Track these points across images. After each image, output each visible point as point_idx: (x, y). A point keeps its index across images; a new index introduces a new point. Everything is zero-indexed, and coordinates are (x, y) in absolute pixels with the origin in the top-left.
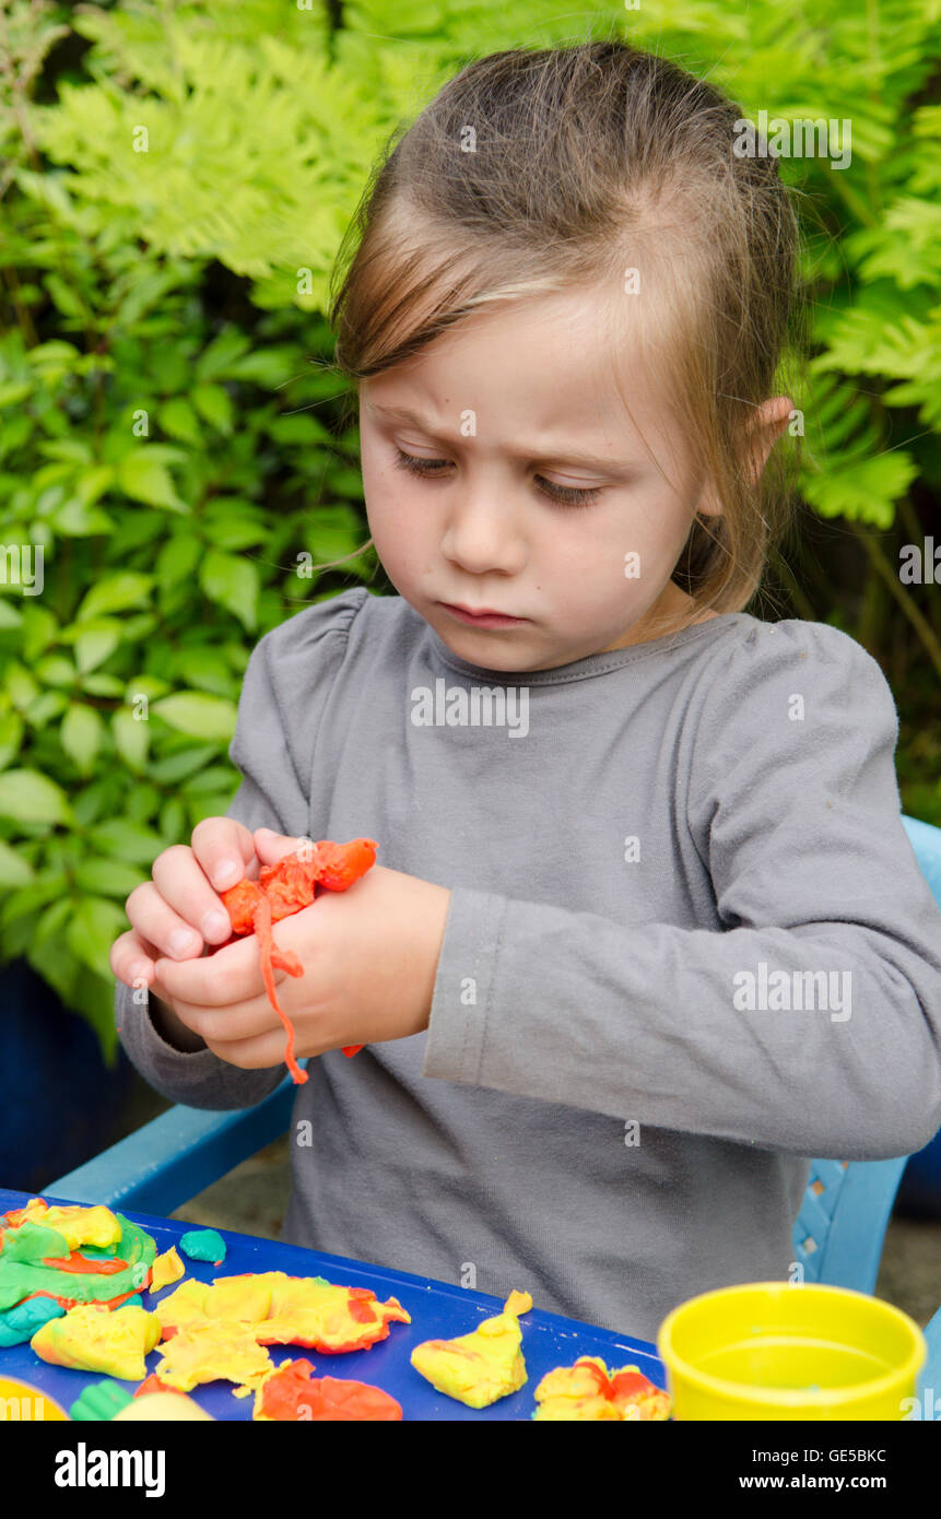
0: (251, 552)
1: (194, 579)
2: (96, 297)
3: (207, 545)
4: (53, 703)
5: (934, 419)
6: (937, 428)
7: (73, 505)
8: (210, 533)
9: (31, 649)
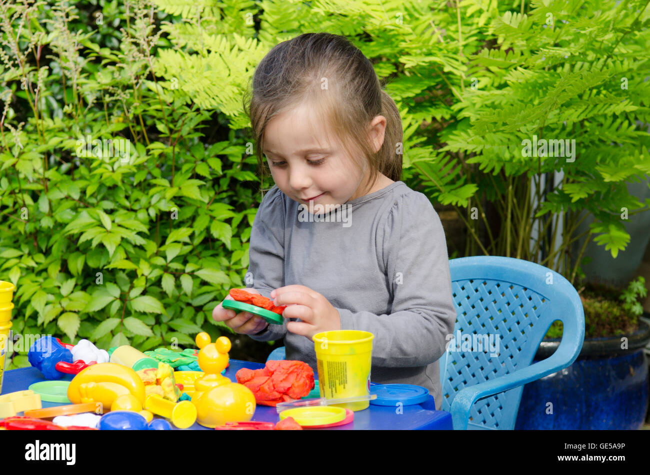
0: (229, 221)
1: (208, 229)
2: (171, 126)
3: (213, 218)
4: (157, 272)
5: (485, 169)
6: (486, 171)
7: (163, 201)
8: (214, 214)
9: (149, 254)
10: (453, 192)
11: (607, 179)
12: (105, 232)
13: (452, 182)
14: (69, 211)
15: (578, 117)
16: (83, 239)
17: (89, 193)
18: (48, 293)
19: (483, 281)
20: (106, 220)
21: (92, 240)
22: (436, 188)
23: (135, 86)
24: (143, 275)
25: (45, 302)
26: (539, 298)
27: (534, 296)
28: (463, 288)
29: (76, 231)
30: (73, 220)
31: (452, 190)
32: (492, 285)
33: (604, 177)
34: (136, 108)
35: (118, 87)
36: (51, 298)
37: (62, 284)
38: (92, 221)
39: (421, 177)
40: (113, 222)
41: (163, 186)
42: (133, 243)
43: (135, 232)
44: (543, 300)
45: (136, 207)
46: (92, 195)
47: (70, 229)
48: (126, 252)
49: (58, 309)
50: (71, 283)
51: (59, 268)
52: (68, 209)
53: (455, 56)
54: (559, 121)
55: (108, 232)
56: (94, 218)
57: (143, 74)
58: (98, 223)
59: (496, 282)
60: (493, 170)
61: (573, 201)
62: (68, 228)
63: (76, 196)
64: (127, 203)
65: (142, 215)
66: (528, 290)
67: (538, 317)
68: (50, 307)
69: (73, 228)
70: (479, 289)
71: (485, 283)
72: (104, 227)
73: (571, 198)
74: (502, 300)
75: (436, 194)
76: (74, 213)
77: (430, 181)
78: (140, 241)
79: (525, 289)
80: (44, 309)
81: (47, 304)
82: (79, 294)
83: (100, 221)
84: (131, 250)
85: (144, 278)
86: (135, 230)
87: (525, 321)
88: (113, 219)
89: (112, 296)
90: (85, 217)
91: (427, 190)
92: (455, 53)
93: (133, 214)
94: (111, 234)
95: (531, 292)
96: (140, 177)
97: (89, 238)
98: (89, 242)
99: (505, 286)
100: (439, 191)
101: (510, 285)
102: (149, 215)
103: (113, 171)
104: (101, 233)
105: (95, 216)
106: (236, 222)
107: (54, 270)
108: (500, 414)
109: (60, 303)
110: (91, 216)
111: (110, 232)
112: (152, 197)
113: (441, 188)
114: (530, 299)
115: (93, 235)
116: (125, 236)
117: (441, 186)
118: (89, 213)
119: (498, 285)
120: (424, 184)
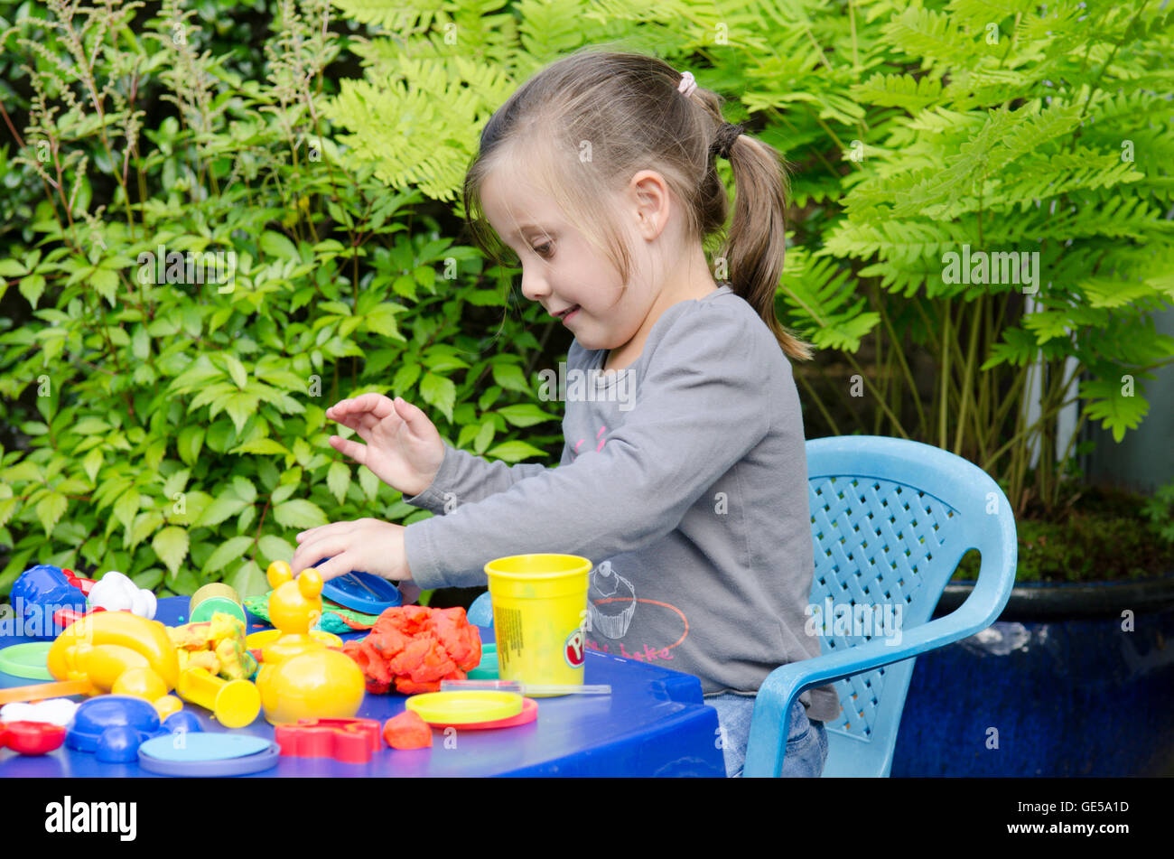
0: (456, 375)
1: (415, 389)
2: (356, 212)
3: (425, 369)
4: (322, 460)
5: (891, 285)
6: (893, 290)
7: (336, 339)
8: (427, 362)
9: (310, 430)
10: (841, 327)
11: (1097, 302)
12: (234, 392)
13: (842, 310)
14: (181, 355)
15: (1041, 194)
16: (195, 404)
17: (214, 325)
18: (142, 494)
19: (852, 479)
20: (239, 371)
21: (210, 405)
22: (812, 320)
23: (292, 145)
24: (296, 464)
25: (136, 510)
26: (944, 510)
27: (936, 506)
28: (819, 492)
29: (186, 391)
30: (184, 371)
31: (839, 323)
32: (866, 486)
33: (1090, 299)
34: (295, 182)
35: (264, 146)
36: (147, 502)
37: (166, 478)
38: (218, 373)
39: (788, 301)
40: (251, 374)
41: (337, 314)
42: (282, 411)
43: (286, 392)
44: (951, 514)
45: (291, 350)
46: (219, 329)
47: (178, 386)
48: (270, 425)
49: (158, 520)
50: (183, 477)
51: (163, 452)
52: (180, 351)
53: (845, 92)
54: (1008, 200)
55: (239, 390)
56: (220, 368)
57: (307, 124)
58: (224, 377)
59: (874, 482)
60: (905, 288)
61: (1041, 341)
62: (174, 385)
63: (195, 330)
64: (279, 344)
65: (300, 363)
66: (925, 496)
67: (941, 543)
68: (143, 517)
69: (182, 385)
70: (845, 493)
71: (855, 483)
72: (235, 384)
73: (1037, 337)
74: (882, 513)
75: (810, 331)
76: (189, 360)
77: (800, 307)
78: (293, 407)
79: (921, 494)
80: (134, 521)
81: (140, 512)
82: (197, 495)
83: (227, 373)
84: (279, 422)
85: (298, 471)
86: (286, 388)
87: (919, 550)
88: (250, 370)
89: (243, 500)
90: (205, 366)
91: (796, 324)
92: (846, 87)
93: (286, 362)
94: (244, 395)
95: (930, 499)
96: (302, 300)
97: (207, 402)
98: (206, 408)
99: (889, 490)
100: (816, 325)
101: (896, 486)
102: (311, 362)
103: (254, 289)
104: (226, 392)
105: (220, 363)
106: (471, 378)
107: (155, 456)
108: (874, 712)
109: (162, 512)
110: (215, 364)
111: (245, 392)
112: (318, 332)
113: (820, 321)
114: (929, 511)
115: (213, 398)
116: (266, 399)
117: (821, 316)
118: (211, 359)
119: (877, 488)
120: (792, 313)
